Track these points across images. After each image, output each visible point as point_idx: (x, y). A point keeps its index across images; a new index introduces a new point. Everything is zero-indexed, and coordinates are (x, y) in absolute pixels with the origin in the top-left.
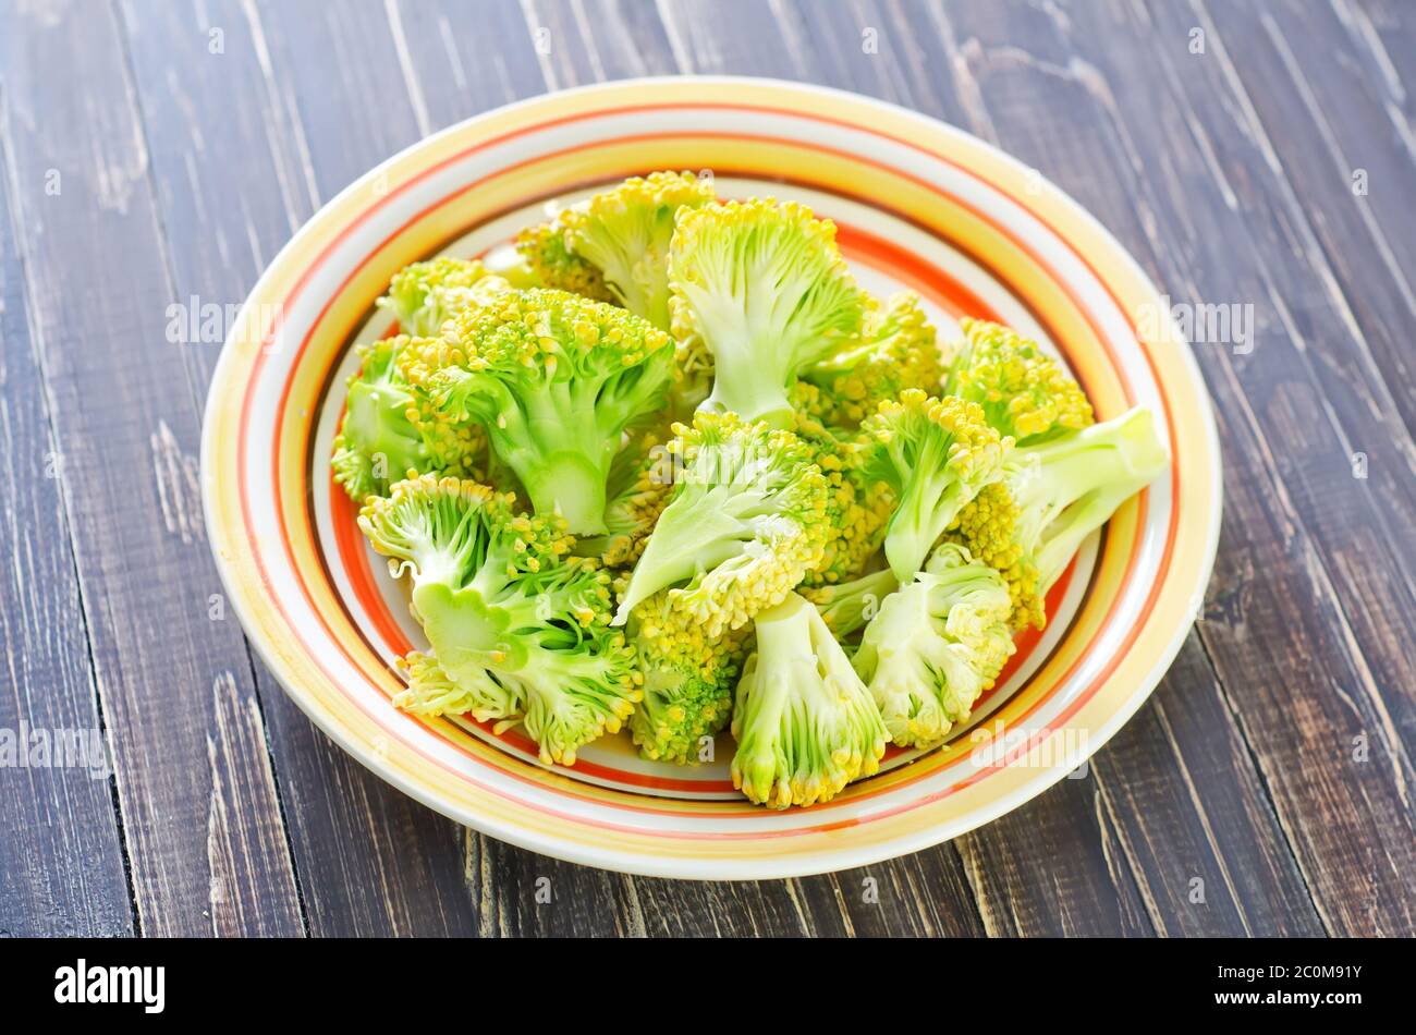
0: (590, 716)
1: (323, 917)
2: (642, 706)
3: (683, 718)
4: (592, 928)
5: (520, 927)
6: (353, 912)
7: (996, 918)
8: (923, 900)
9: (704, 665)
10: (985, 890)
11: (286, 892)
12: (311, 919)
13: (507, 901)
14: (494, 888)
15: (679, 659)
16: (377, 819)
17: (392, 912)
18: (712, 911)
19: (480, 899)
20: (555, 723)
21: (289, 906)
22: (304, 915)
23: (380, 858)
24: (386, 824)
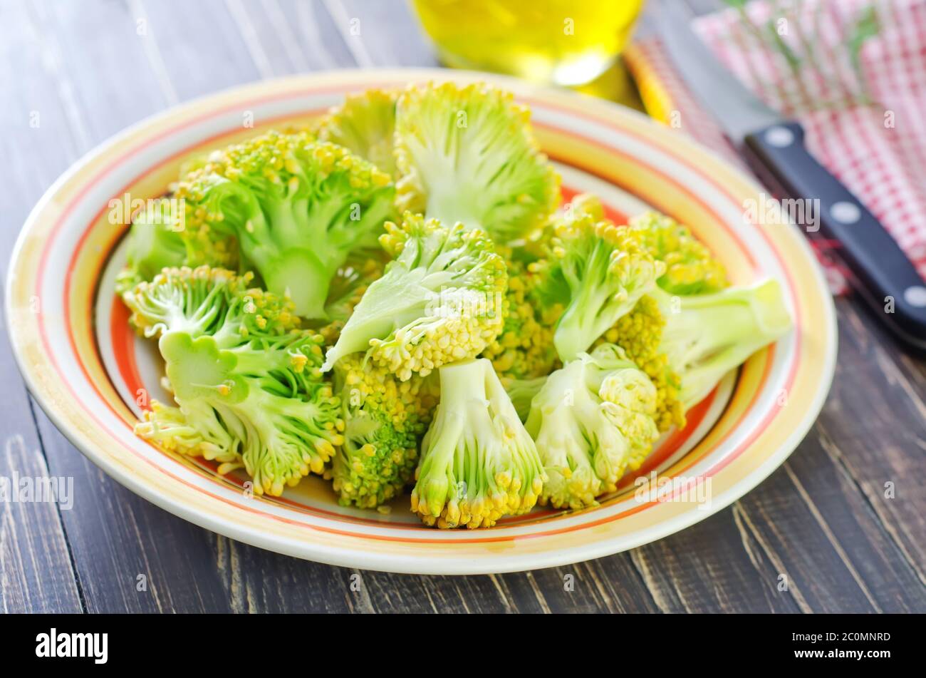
0: (298, 454)
1: (97, 597)
2: (340, 449)
3: (374, 453)
4: (326, 601)
5: (265, 601)
6: (123, 594)
7: (662, 592)
8: (601, 580)
9: (396, 415)
10: (651, 573)
11: (66, 580)
12: (87, 598)
13: (254, 584)
14: (243, 575)
15: (375, 406)
16: (142, 530)
17: (156, 593)
18: (426, 589)
19: (230, 582)
20: (268, 456)
21: (68, 589)
22: (81, 596)
23: (145, 556)
24: (150, 534)
